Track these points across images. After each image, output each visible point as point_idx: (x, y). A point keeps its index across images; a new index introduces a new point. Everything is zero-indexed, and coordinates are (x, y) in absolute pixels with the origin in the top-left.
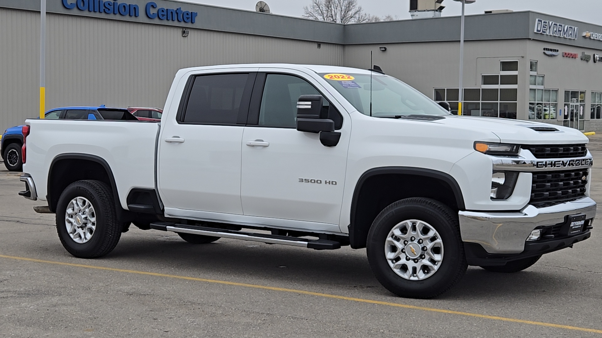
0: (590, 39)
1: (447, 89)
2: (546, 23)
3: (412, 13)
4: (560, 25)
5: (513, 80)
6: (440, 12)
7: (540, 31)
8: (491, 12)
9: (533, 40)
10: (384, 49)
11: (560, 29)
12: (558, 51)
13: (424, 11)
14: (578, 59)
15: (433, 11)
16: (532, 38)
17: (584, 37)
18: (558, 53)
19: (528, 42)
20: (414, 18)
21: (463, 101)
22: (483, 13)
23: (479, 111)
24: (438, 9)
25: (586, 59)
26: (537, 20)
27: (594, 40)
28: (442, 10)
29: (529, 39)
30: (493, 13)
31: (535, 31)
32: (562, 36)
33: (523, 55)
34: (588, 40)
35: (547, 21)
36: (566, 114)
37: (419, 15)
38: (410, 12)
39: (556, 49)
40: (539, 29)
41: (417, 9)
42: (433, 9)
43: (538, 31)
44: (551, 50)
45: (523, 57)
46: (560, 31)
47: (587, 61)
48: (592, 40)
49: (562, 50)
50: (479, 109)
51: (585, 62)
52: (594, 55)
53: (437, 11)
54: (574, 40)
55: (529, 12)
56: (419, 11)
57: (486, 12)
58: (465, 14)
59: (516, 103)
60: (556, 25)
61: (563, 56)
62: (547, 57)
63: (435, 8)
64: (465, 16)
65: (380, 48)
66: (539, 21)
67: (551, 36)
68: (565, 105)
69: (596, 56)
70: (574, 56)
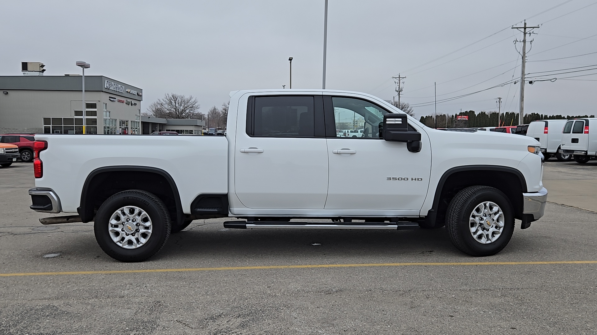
0: (130, 93)
1: (52, 118)
2: (110, 83)
3: (24, 72)
4: (116, 85)
5: (94, 113)
6: (43, 73)
7: (108, 87)
8: (69, 75)
9: (105, 92)
10: (6, 93)
11: (117, 87)
12: (115, 98)
13: (32, 71)
14: (125, 103)
15: (39, 72)
16: (104, 91)
17: (127, 92)
18: (116, 99)
19: (102, 92)
20: (25, 75)
21: (86, 126)
22: (64, 75)
23: (73, 131)
24: (42, 71)
25: (128, 104)
26: (106, 81)
27: (131, 93)
28: (44, 72)
29: (103, 91)
30: (70, 75)
31: (106, 87)
32: (117, 91)
33: (99, 100)
34: (129, 93)
35: (111, 82)
36: (120, 132)
37: (28, 74)
38: (22, 71)
39: (115, 97)
40: (107, 86)
41: (27, 70)
42: (39, 70)
43: (107, 87)
44: (113, 98)
45: (99, 101)
46: (117, 88)
47: (129, 105)
48: (131, 94)
49: (118, 98)
50: (74, 130)
51: (127, 105)
52: (131, 102)
53: (41, 72)
54: (123, 93)
55: (102, 76)
56: (28, 71)
57: (66, 75)
58: (85, 75)
59: (96, 127)
60: (115, 84)
61: (118, 102)
62: (111, 102)
63: (40, 70)
64: (85, 76)
65: (3, 92)
66: (107, 81)
67: (112, 90)
68: (120, 127)
69: (132, 102)
70: (123, 102)
